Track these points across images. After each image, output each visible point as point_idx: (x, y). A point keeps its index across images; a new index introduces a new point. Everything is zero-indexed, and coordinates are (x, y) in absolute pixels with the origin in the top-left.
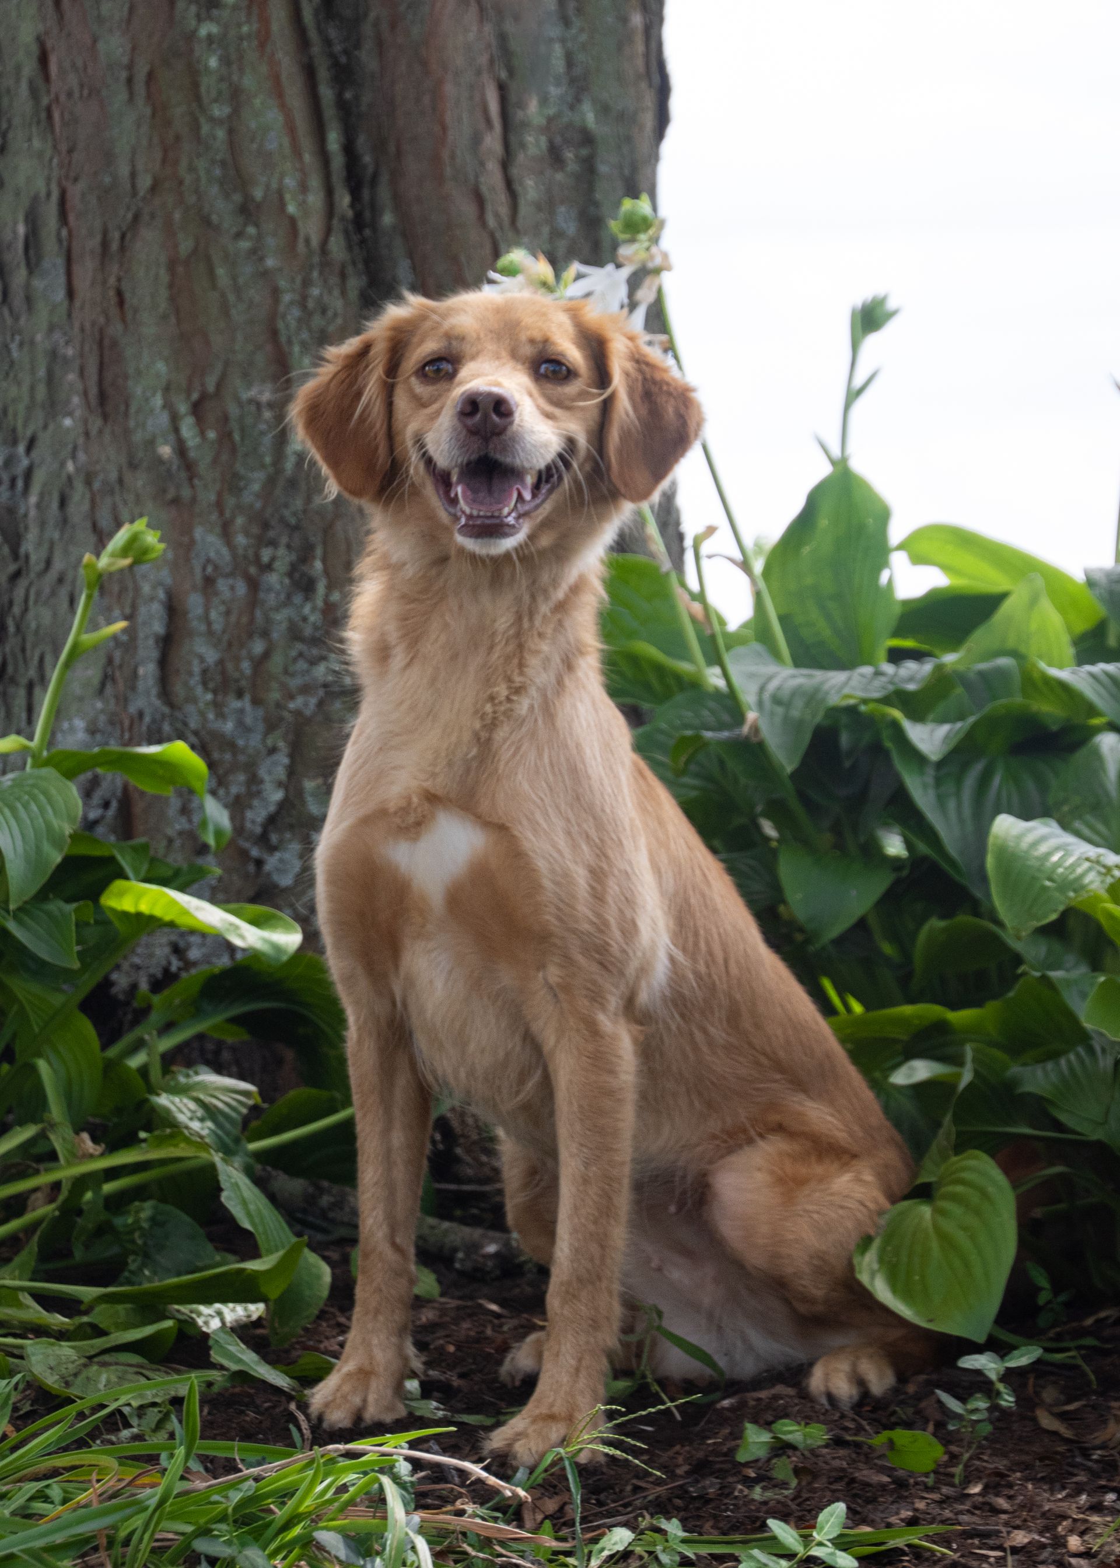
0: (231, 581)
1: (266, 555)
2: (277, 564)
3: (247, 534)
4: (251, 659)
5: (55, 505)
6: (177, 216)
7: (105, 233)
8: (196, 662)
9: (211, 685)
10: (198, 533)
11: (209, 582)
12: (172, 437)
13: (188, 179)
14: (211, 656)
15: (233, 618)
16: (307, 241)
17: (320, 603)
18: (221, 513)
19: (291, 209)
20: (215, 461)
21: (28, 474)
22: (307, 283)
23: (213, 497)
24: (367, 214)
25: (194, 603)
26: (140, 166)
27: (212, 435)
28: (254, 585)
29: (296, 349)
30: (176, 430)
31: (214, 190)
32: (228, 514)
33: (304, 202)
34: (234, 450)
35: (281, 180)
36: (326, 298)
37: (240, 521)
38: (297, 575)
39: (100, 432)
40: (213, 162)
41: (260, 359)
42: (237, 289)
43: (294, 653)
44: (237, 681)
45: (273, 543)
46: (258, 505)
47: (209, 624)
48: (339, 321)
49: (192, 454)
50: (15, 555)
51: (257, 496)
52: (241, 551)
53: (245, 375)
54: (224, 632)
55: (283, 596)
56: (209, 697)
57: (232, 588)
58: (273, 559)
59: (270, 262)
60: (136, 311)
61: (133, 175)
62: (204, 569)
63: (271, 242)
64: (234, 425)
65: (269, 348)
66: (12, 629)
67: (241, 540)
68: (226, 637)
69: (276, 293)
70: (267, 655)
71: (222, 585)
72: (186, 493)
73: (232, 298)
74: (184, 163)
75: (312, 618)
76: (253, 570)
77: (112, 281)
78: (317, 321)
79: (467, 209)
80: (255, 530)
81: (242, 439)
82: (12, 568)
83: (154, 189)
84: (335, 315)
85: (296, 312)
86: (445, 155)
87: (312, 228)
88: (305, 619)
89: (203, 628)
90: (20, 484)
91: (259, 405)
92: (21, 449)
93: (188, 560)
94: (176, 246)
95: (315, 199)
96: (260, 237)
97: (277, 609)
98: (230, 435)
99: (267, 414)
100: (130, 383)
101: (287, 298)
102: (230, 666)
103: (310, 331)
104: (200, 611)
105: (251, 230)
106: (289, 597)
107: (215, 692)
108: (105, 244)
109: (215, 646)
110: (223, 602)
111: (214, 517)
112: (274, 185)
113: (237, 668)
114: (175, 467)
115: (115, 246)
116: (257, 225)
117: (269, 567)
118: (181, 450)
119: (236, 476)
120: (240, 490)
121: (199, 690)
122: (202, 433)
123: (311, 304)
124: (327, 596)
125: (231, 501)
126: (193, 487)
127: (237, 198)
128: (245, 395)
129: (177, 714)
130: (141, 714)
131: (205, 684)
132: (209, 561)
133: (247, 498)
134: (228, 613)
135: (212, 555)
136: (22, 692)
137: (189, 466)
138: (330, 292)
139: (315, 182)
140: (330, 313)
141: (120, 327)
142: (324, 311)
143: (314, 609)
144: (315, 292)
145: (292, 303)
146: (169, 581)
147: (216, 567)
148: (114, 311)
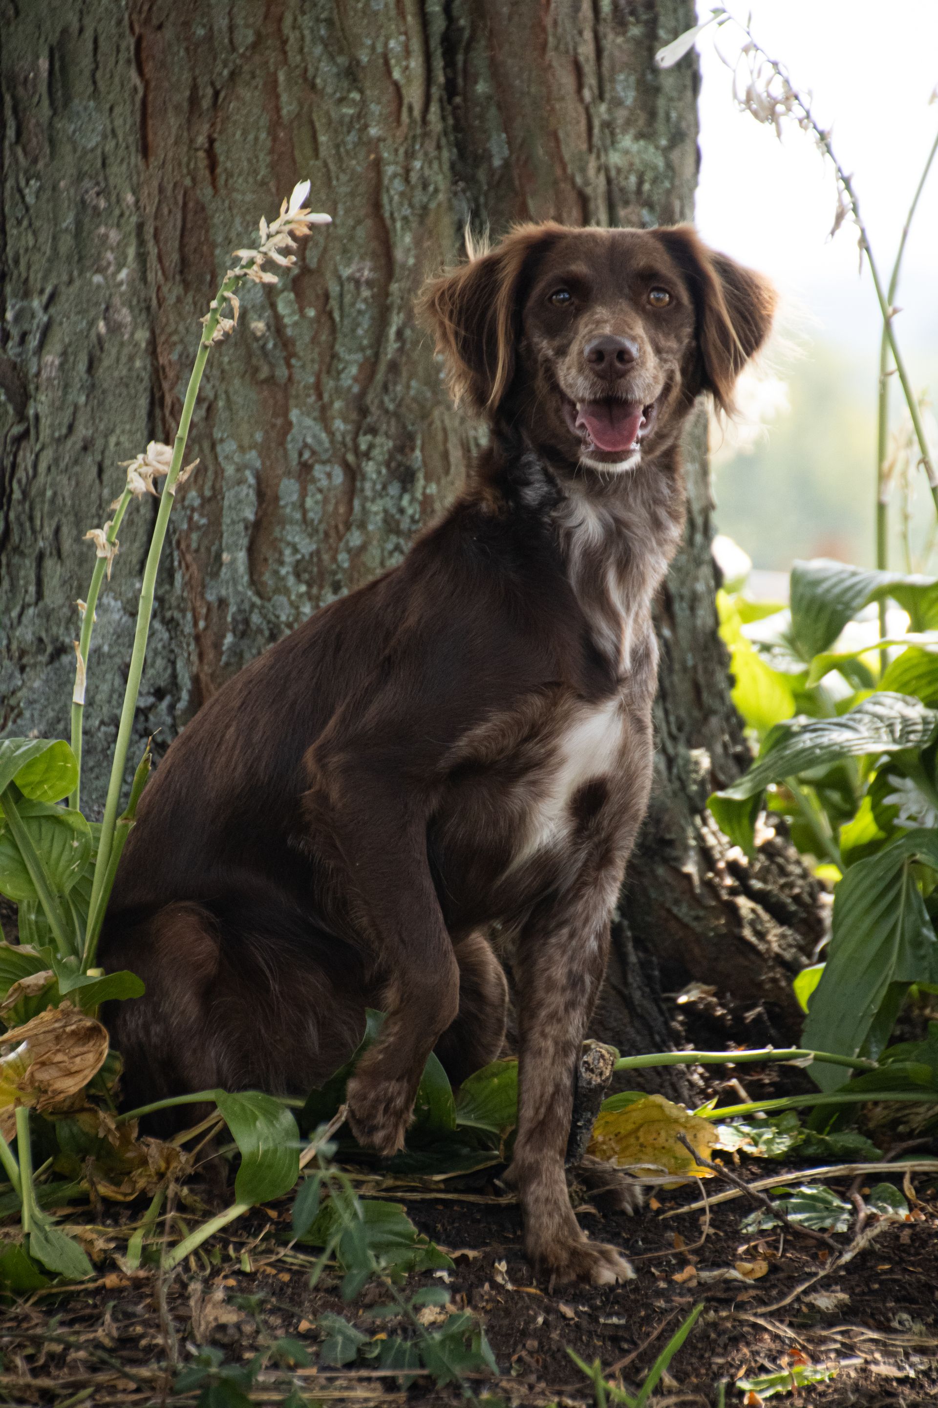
0: (328, 468)
1: (364, 442)
2: (376, 452)
3: (345, 420)
4: (349, 551)
5: (82, 367)
6: (281, 77)
7: (194, 88)
8: (288, 552)
9: (306, 576)
10: (294, 415)
11: (306, 468)
12: (268, 313)
13: (293, 37)
14: (307, 546)
15: (330, 508)
16: (410, 109)
17: (419, 495)
18: (320, 396)
19: (396, 75)
20: (314, 340)
21: (46, 331)
22: (410, 155)
23: (312, 380)
24: (460, 81)
25: (289, 490)
26: (240, 21)
27: (311, 313)
28: (353, 474)
29: (399, 225)
30: (273, 306)
31: (318, 50)
32: (326, 397)
33: (407, 68)
34: (333, 330)
35: (386, 44)
36: (427, 172)
37: (338, 405)
38: (393, 465)
39: (179, 300)
40: (318, 20)
41: (361, 233)
42: (339, 159)
43: (390, 546)
44: (334, 573)
45: (373, 431)
46: (356, 389)
47: (304, 513)
48: (441, 197)
49: (289, 332)
50: (21, 416)
51: (355, 379)
52: (339, 437)
53: (345, 251)
54: (320, 522)
55: (379, 487)
56: (303, 588)
57: (329, 475)
58: (371, 446)
59: (373, 131)
60: (230, 175)
61: (231, 29)
62: (301, 454)
63: (375, 108)
64: (333, 303)
65: (369, 222)
66: (17, 495)
67: (339, 425)
68: (322, 527)
69: (377, 165)
70: (363, 548)
71: (319, 471)
72: (282, 372)
73: (333, 167)
74: (288, 21)
75: (410, 511)
76: (350, 458)
77: (201, 140)
78: (419, 197)
79: (567, 80)
80: (354, 416)
81: (342, 317)
82: (17, 430)
83: (255, 46)
84: (436, 191)
85: (398, 185)
86: (548, 21)
87: (414, 95)
88: (402, 511)
89: (298, 516)
90: (33, 342)
91: (357, 283)
92: (36, 303)
93: (282, 443)
94: (278, 109)
95: (416, 63)
96: (364, 102)
97: (373, 500)
98: (330, 315)
99: (366, 293)
100: (218, 251)
101: (390, 170)
102: (326, 557)
103: (411, 205)
104: (295, 497)
105: (355, 96)
106: (384, 487)
107: (309, 585)
108: (194, 100)
109: (311, 536)
110: (320, 491)
111: (312, 399)
112: (380, 49)
113: (334, 559)
114: (270, 345)
115: (206, 103)
116: (361, 91)
117: (367, 455)
118: (277, 326)
119: (334, 356)
120: (339, 373)
121: (291, 580)
122: (301, 310)
123: (414, 177)
124: (425, 488)
125: (329, 384)
126: (289, 366)
127: (342, 60)
128: (346, 272)
129: (269, 605)
130: (222, 603)
131: (298, 575)
132: (306, 445)
133: (346, 381)
134: (326, 501)
135: (309, 440)
136: (29, 564)
137: (286, 344)
138: (430, 167)
139: (416, 45)
140: (431, 188)
141: (209, 191)
142: (425, 187)
143: (413, 500)
144: (417, 164)
145: (395, 175)
146: (258, 464)
147: (313, 453)
148: (204, 173)
